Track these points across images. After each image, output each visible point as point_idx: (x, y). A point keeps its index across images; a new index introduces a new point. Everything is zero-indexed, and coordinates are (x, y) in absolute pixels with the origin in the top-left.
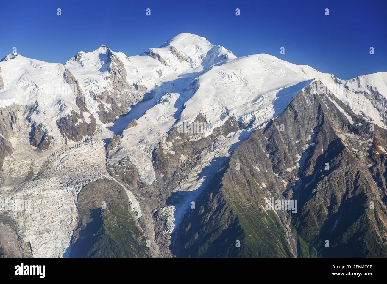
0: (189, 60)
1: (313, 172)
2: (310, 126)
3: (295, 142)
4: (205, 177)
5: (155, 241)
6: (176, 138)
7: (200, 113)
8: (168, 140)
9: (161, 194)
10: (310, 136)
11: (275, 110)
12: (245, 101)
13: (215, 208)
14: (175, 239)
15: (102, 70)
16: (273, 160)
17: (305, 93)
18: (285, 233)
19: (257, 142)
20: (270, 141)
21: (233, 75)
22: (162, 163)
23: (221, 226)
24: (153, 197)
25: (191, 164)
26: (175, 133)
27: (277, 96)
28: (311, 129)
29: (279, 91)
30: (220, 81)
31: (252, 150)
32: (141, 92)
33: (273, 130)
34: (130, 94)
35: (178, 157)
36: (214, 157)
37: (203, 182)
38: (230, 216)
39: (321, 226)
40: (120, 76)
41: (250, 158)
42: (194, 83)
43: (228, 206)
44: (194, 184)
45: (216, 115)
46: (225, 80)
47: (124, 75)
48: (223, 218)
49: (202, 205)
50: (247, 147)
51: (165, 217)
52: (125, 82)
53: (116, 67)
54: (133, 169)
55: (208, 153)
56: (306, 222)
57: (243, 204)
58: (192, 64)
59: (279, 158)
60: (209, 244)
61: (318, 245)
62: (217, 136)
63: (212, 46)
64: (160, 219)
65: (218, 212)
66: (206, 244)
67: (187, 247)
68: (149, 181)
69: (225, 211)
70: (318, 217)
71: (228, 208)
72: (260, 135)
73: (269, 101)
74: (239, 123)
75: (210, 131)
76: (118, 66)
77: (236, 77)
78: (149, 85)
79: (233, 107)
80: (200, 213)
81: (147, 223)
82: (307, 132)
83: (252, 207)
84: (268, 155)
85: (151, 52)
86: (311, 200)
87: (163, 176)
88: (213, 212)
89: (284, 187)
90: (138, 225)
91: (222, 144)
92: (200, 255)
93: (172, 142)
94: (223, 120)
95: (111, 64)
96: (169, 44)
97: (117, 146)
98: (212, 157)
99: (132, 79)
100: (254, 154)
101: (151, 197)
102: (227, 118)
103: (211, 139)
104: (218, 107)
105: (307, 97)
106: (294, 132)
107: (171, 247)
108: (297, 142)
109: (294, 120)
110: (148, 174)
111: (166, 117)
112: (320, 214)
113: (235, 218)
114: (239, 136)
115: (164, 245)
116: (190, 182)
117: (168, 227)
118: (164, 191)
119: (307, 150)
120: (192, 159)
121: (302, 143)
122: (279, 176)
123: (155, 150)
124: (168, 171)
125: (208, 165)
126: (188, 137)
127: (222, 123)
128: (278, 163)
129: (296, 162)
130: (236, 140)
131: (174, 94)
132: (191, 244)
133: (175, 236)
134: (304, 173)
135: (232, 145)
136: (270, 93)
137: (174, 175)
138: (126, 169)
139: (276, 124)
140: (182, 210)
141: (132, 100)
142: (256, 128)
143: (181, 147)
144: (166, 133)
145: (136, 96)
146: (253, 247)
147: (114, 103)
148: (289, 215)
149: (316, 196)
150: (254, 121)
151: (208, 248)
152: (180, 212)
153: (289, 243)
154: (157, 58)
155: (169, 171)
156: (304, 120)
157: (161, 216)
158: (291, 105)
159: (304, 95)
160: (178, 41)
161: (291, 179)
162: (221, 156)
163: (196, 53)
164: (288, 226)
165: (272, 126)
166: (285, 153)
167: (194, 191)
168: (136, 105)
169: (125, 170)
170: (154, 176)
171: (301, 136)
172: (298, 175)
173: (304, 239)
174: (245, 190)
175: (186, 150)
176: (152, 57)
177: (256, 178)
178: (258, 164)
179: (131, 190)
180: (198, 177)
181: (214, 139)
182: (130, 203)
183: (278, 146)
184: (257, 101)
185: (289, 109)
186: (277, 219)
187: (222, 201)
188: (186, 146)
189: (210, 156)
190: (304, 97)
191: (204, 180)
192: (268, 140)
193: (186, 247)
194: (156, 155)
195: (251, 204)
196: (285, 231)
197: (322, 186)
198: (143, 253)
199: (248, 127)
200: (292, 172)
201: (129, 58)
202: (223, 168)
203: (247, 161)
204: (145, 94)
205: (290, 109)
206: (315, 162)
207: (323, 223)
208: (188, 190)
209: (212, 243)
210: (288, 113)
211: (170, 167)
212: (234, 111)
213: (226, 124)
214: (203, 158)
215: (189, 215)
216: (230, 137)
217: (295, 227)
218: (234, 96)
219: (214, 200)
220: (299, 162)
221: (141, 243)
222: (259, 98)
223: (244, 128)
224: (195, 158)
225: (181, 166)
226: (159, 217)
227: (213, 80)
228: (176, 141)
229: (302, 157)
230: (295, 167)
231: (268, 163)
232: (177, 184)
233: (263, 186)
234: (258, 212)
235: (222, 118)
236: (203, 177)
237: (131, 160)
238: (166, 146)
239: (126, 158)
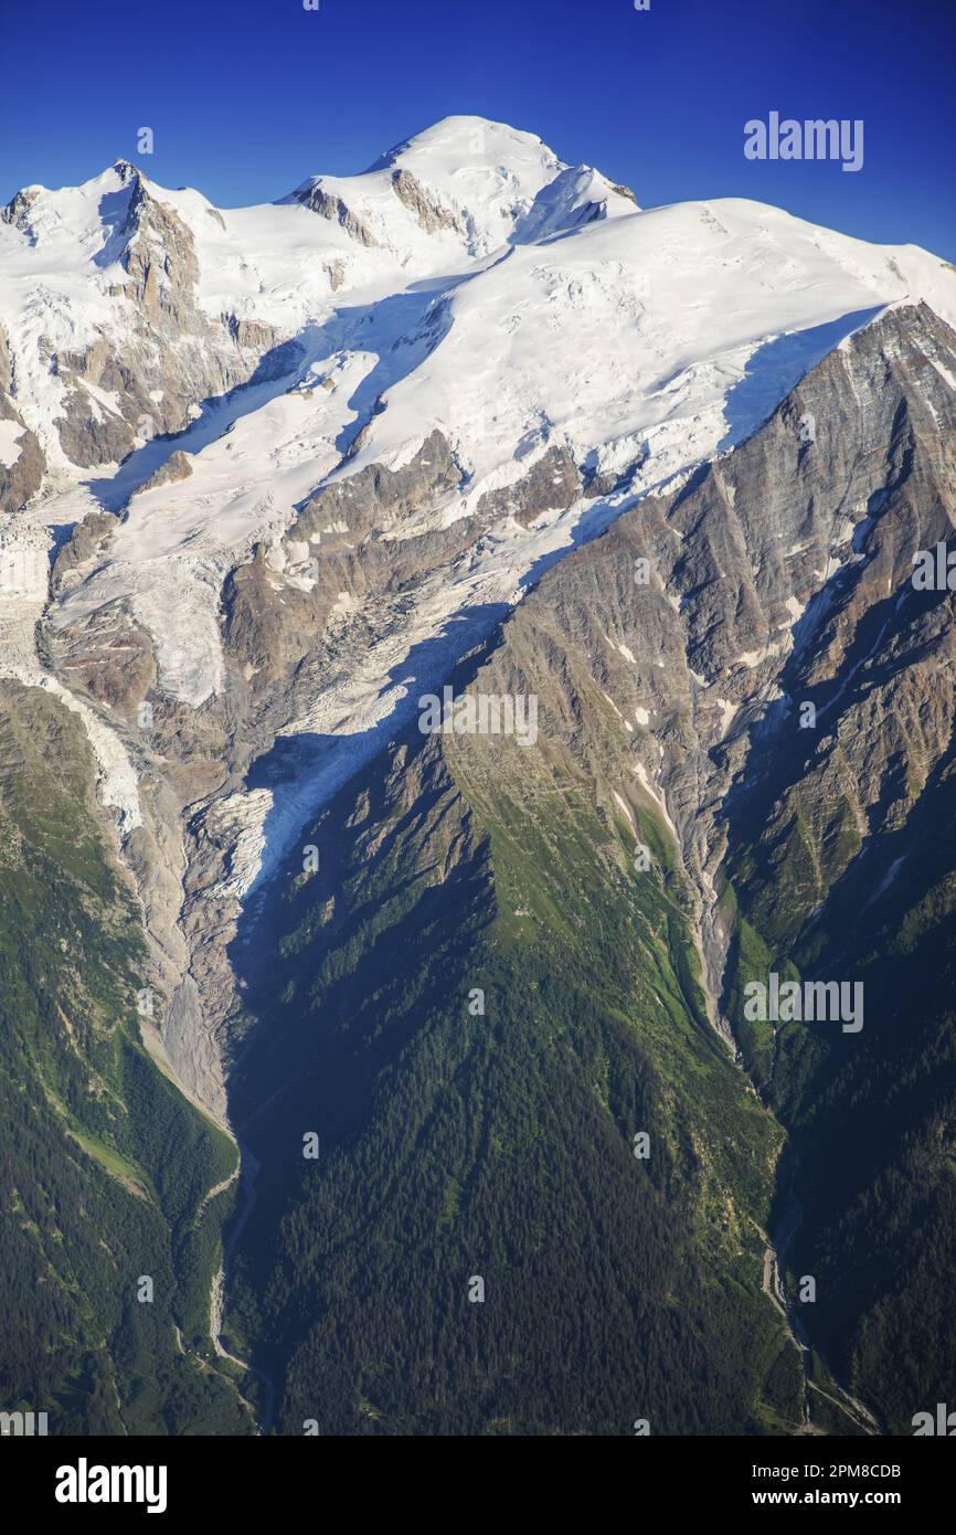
0: (462, 224)
1: (837, 670)
2: (855, 486)
3: (789, 550)
4: (413, 679)
5: (178, 922)
6: (329, 526)
7: (437, 433)
8: (293, 532)
9: (232, 745)
10: (851, 526)
11: (728, 423)
12: (624, 385)
13: (411, 804)
14: (256, 919)
15: (102, 260)
16: (693, 619)
17: (851, 356)
18: (690, 906)
19: (638, 547)
20: (689, 544)
21: (587, 280)
22: (254, 625)
23: (421, 874)
24: (199, 756)
25: (371, 629)
26: (326, 507)
27: (748, 367)
28: (858, 499)
29: (762, 349)
30: (535, 307)
31: (613, 579)
32: (250, 347)
33: (708, 500)
34: (204, 354)
35: (323, 599)
36: (463, 604)
37: (399, 703)
38: (459, 836)
39: (833, 880)
40: (168, 285)
41: (599, 609)
42: (436, 314)
43: (454, 800)
44: (366, 707)
45: (499, 439)
46: (553, 303)
47: (189, 278)
48: (431, 843)
49: (363, 791)
50: (596, 567)
51: (228, 833)
52: (190, 305)
53: (157, 249)
54: (139, 642)
55: (445, 589)
56: (775, 866)
57: (526, 790)
58: (474, 239)
59: (715, 614)
60: (367, 944)
61: (809, 954)
62: (492, 522)
63: (558, 169)
64: (210, 840)
65: (416, 820)
66: (354, 941)
67: (287, 949)
68: (196, 690)
69: (443, 814)
70: (826, 845)
71: (455, 807)
72: (652, 521)
73: (711, 387)
74: (586, 474)
75: (464, 503)
76: (165, 243)
77: (602, 291)
78: (286, 318)
79: (572, 408)
80: (353, 822)
81: (157, 852)
82: (841, 511)
83: (569, 800)
84: (675, 602)
85: (314, 191)
86: (807, 779)
87: (255, 675)
88: (398, 819)
89: (719, 725)
90: (119, 861)
91: (503, 554)
92: (328, 982)
93: (309, 542)
94: (521, 461)
95: (138, 233)
96: (394, 161)
97: (98, 556)
98: (456, 606)
99: (217, 297)
100: (621, 593)
101: (190, 753)
102: (539, 453)
103: (465, 533)
104: (512, 410)
105: (856, 371)
106: (790, 511)
107: (233, 950)
108: (797, 549)
109: (796, 464)
110: (195, 666)
111: (307, 444)
112: (836, 835)
113: (476, 842)
114: (576, 523)
115: (212, 939)
116: (353, 700)
117: (234, 871)
118: (245, 731)
119: (830, 583)
120: (377, 612)
121: (817, 553)
122: (708, 684)
123: (234, 571)
124: (277, 654)
125: (432, 634)
126: (375, 526)
127: (521, 471)
128: (711, 631)
129: (780, 627)
130: (562, 538)
131: (360, 355)
132: (304, 938)
133: (257, 906)
134: (805, 674)
135: (543, 557)
136: (723, 357)
137: (297, 672)
138: (111, 646)
139: (725, 477)
140: (297, 807)
141: (208, 375)
142: (644, 494)
143: (344, 564)
144: (294, 506)
145: (226, 363)
146: (519, 960)
147: (133, 389)
148: (718, 835)
149: (828, 763)
150: (640, 465)
151: (362, 958)
152: (289, 815)
153: (699, 945)
154: (337, 215)
155: (282, 654)
156: (836, 463)
157: (217, 827)
158: (788, 404)
159: (848, 364)
160: (429, 150)
161: (752, 696)
162: (489, 602)
163: (494, 196)
164: (707, 879)
165: (705, 486)
166: (741, 592)
167: (360, 733)
168: (225, 399)
169: (105, 647)
170: (218, 674)
171: (815, 527)
172: (781, 680)
173: (760, 931)
174: (552, 735)
175: (360, 577)
176: (316, 210)
177: (612, 690)
178: (632, 634)
179: (115, 727)
180: (388, 680)
181: (478, 533)
182: (101, 774)
183: (719, 565)
184: (668, 388)
185: (779, 417)
186: (667, 851)
187: (436, 779)
188: (364, 560)
189: (449, 600)
190: (844, 373)
191: (406, 691)
192: (683, 541)
193: (283, 951)
194: (236, 593)
195: (568, 789)
196: (693, 898)
197: (859, 727)
198: (116, 969)
199: (617, 487)
200: (760, 667)
201: (223, 212)
202: (479, 648)
203: (589, 624)
204: (263, 353)
205: (784, 417)
206: (853, 631)
207: (842, 868)
208: (338, 732)
209: (378, 937)
210: (774, 435)
211: (285, 641)
212: (571, 427)
213: (535, 478)
214: (419, 607)
215: (313, 827)
216: (542, 528)
217: (735, 883)
218: (582, 367)
219: (409, 770)
220: (795, 629)
221: (120, 930)
222: (678, 373)
223: (600, 493)
224: (389, 607)
225: (332, 635)
226: (206, 831)
227: (509, 301)
228: (325, 539)
229: (808, 610)
230: (774, 649)
231: (669, 631)
232: (302, 708)
233: (639, 721)
234: (590, 823)
235: (522, 451)
236: (406, 681)
237: (135, 611)
238: (283, 558)
239: (118, 602)
